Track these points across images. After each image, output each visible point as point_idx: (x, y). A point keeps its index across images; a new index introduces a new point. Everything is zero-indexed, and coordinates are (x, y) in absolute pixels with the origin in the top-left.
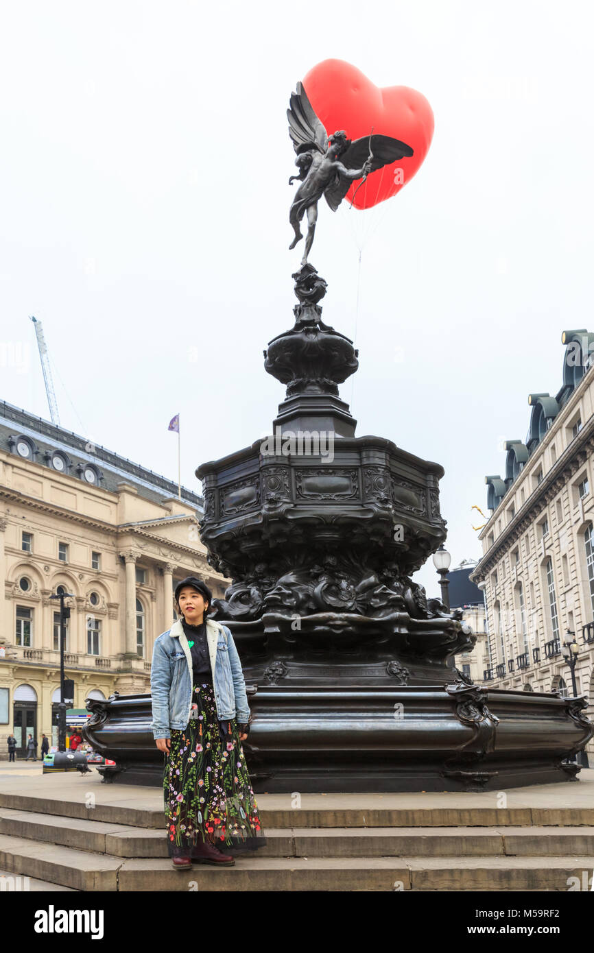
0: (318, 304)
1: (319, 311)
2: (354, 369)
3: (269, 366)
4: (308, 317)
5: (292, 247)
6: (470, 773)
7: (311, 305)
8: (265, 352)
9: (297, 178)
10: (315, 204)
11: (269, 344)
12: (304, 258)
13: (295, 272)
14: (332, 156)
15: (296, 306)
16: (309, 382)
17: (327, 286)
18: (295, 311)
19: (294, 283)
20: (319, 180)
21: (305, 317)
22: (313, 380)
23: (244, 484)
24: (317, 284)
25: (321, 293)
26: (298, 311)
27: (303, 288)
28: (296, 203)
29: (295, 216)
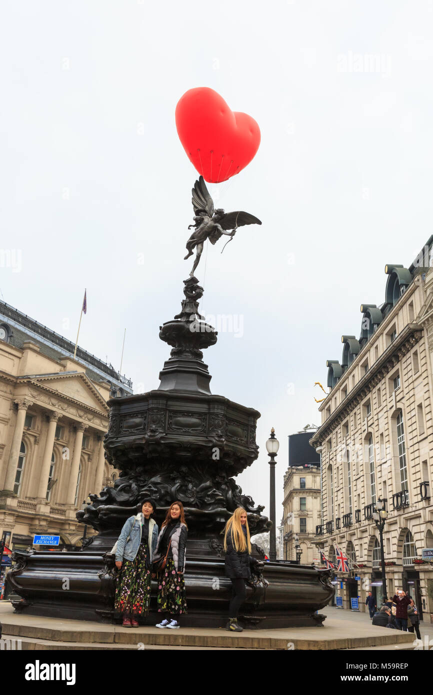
0: (197, 301)
1: (197, 305)
2: (214, 343)
3: (163, 336)
4: (190, 310)
5: (186, 258)
6: (248, 617)
7: (192, 302)
8: (161, 327)
9: (194, 226)
10: (202, 243)
11: (164, 324)
12: (191, 272)
13: (185, 280)
14: (215, 220)
15: (183, 301)
16: (185, 350)
17: (203, 291)
18: (182, 304)
19: (184, 286)
20: (206, 232)
21: (188, 310)
22: (188, 350)
23: (137, 416)
24: (198, 291)
25: (200, 295)
26: (184, 304)
27: (189, 292)
28: (191, 240)
29: (190, 246)
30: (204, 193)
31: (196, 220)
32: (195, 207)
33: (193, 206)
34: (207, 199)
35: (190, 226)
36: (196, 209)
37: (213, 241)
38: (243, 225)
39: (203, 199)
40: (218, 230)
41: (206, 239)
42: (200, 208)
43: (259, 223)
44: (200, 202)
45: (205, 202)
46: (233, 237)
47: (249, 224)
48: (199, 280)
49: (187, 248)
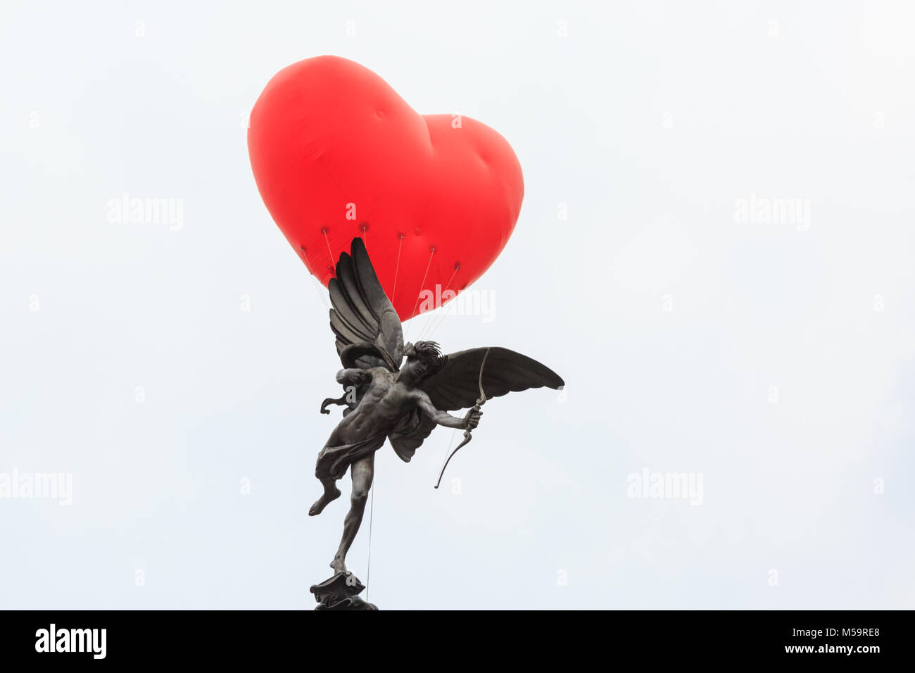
5: (316, 509)
10: (369, 457)
12: (337, 556)
14: (411, 381)
20: (381, 418)
28: (333, 450)
29: (328, 469)
30: (369, 293)
32: (341, 339)
33: (333, 336)
34: (379, 312)
35: (328, 401)
36: (345, 348)
37: (406, 450)
38: (502, 392)
39: (366, 313)
40: (421, 411)
41: (380, 444)
42: (357, 341)
44: (356, 323)
45: (374, 322)
46: (473, 432)
47: (520, 387)
48: (363, 583)
49: (318, 475)
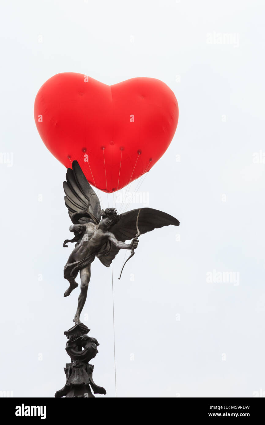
0: (89, 363)
4: (79, 379)
7: (82, 366)
9: (72, 241)
10: (88, 266)
12: (76, 317)
13: (67, 330)
14: (105, 228)
15: (67, 365)
17: (98, 345)
18: (66, 371)
20: (92, 247)
21: (75, 380)
24: (89, 345)
25: (93, 353)
26: (69, 371)
27: (74, 348)
28: (70, 265)
29: (70, 273)
30: (83, 187)
31: (73, 230)
32: (71, 210)
33: (67, 209)
34: (88, 195)
35: (67, 241)
36: (73, 214)
39: (82, 197)
40: (111, 242)
41: (93, 260)
42: (79, 211)
43: (176, 222)
44: (78, 202)
45: (86, 201)
46: (135, 250)
47: (159, 226)
48: (89, 328)
